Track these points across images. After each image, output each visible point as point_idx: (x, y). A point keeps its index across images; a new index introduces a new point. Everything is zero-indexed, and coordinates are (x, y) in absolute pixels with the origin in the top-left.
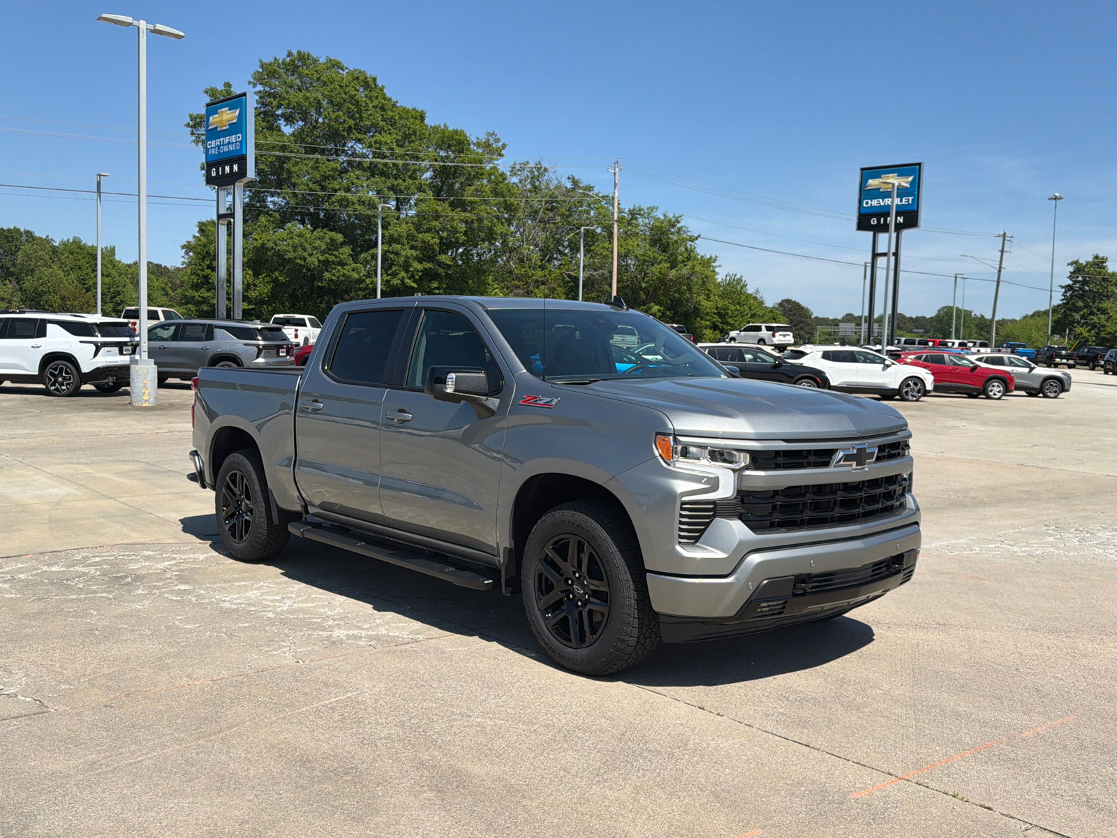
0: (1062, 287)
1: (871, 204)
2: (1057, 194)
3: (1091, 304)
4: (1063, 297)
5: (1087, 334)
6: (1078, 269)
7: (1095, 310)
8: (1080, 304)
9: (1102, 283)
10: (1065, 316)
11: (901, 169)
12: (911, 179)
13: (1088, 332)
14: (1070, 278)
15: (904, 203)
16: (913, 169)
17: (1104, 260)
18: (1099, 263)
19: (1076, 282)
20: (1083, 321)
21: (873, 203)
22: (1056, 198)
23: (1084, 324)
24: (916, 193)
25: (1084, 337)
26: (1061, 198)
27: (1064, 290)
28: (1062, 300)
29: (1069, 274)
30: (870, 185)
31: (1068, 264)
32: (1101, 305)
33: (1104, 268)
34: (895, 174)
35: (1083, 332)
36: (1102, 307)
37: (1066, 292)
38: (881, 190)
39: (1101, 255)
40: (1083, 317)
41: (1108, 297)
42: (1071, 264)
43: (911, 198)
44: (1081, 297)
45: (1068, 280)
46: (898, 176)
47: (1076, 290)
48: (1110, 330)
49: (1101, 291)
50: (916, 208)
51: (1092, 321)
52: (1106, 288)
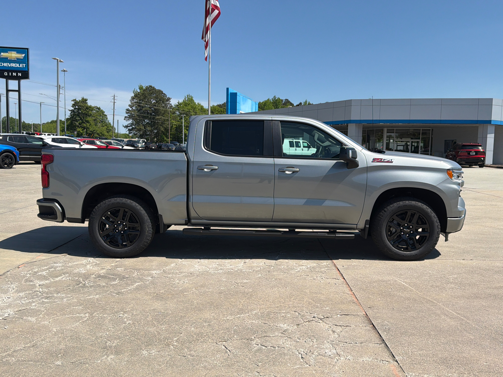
0: (70, 111)
1: (4, 65)
2: (65, 69)
3: (82, 118)
4: (70, 115)
5: (82, 131)
6: (76, 103)
7: (84, 121)
8: (78, 118)
9: (87, 110)
10: (71, 123)
11: (19, 50)
12: (24, 55)
13: (82, 130)
14: (72, 106)
15: (21, 66)
16: (25, 51)
17: (86, 100)
18: (84, 101)
19: (75, 109)
20: (80, 126)
21: (5, 64)
22: (64, 71)
23: (80, 127)
24: (27, 62)
25: (80, 133)
26: (66, 71)
27: (70, 112)
28: (69, 116)
29: (72, 105)
30: (3, 56)
31: (72, 101)
32: (87, 119)
33: (87, 103)
34: (15, 52)
35: (80, 130)
36: (87, 120)
37: (71, 113)
38: (8, 59)
39: (85, 98)
40: (79, 124)
41: (89, 116)
42: (73, 100)
43: (24, 65)
44: (78, 115)
45: (72, 107)
46: (17, 53)
47: (75, 112)
48: (91, 130)
49: (86, 113)
50: (27, 70)
51: (83, 126)
52: (88, 112)
